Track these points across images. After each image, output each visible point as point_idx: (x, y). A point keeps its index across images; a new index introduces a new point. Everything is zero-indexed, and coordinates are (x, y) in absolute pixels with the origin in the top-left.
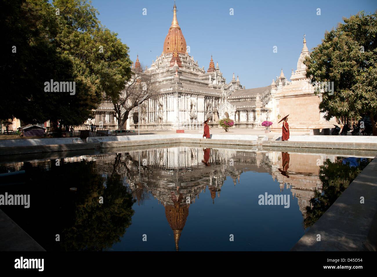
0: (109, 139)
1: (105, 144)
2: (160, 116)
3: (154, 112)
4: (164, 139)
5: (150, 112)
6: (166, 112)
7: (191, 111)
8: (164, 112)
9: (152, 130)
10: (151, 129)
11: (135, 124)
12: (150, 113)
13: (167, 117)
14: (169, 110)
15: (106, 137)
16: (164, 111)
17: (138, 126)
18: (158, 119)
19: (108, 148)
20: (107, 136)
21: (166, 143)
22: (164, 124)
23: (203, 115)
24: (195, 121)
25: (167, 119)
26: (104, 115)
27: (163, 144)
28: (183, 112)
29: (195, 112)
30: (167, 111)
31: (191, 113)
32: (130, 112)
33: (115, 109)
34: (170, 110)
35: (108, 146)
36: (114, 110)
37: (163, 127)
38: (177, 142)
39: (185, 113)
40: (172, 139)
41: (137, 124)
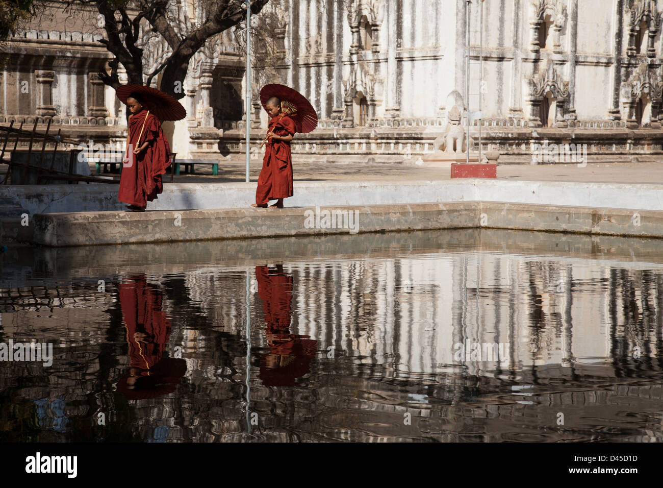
0: (85, 199)
1: (64, 225)
2: (360, 88)
3: (329, 64)
4: (389, 207)
5: (307, 66)
6: (393, 63)
7: (536, 61)
8: (383, 65)
9: (315, 164)
10: (312, 160)
11: (220, 132)
12: (303, 71)
13: (399, 91)
14: (412, 50)
15: (68, 188)
16: (381, 57)
17: (237, 140)
18: (349, 105)
19: (77, 246)
20: (70, 183)
21: (399, 231)
22: (379, 131)
23: (605, 82)
24: (559, 117)
25: (400, 103)
26: (45, 76)
27: (383, 232)
28: (492, 65)
29: (562, 63)
30: (400, 60)
31: (536, 69)
32: (192, 61)
33: (112, 43)
34: (417, 54)
35: (81, 239)
36: (103, 50)
37: (374, 147)
38: (456, 223)
39: (500, 73)
40: (431, 205)
41: (230, 128)
